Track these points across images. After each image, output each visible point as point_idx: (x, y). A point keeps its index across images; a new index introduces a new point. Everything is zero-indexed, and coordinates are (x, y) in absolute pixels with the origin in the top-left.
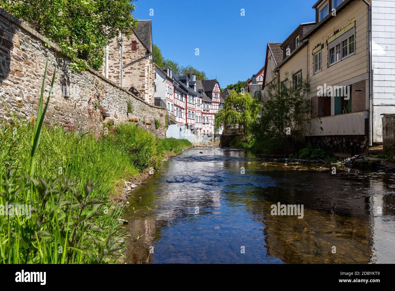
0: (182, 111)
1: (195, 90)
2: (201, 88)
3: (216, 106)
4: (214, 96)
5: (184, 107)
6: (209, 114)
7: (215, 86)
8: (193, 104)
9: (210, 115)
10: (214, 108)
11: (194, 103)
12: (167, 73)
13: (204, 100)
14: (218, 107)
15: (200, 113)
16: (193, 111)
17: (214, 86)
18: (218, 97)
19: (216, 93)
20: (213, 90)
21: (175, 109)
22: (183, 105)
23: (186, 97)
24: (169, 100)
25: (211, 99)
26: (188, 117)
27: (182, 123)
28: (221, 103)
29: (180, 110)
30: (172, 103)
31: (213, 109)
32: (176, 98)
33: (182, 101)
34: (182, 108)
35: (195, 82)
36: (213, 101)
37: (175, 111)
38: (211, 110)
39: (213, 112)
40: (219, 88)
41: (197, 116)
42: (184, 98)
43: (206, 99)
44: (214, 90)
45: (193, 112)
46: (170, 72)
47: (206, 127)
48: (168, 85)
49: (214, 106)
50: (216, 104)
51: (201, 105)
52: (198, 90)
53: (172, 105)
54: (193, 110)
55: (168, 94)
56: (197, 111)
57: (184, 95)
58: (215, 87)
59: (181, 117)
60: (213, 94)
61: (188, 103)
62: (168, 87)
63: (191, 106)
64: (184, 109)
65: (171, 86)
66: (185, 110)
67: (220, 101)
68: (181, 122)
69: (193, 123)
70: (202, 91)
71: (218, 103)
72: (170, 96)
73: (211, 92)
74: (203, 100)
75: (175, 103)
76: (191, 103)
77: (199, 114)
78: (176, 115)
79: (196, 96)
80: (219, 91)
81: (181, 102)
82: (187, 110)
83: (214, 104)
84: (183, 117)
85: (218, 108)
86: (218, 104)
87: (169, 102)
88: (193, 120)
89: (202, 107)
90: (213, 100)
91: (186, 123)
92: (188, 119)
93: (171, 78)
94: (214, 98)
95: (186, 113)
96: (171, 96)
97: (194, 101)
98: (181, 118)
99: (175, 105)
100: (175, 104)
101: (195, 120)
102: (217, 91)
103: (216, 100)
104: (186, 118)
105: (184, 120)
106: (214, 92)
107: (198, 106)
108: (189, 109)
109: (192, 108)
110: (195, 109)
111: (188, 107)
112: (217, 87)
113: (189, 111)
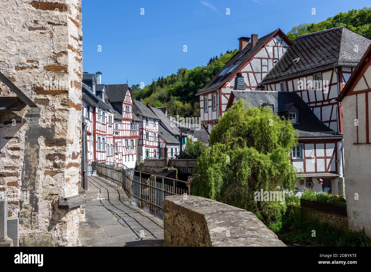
0: (88, 137)
1: (103, 100)
4: (124, 110)
5: (91, 130)
6: (119, 138)
8: (104, 124)
10: (124, 128)
11: (105, 123)
14: (129, 126)
15: (111, 139)
16: (103, 137)
17: (125, 94)
18: (130, 111)
20: (124, 101)
22: (89, 127)
23: (94, 113)
25: (121, 114)
26: (97, 150)
28: (133, 121)
31: (123, 130)
33: (88, 119)
34: (88, 133)
35: (102, 85)
36: (123, 117)
38: (121, 132)
39: (123, 135)
40: (130, 98)
41: (108, 145)
42: (91, 114)
44: (125, 100)
45: (103, 139)
49: (124, 125)
50: (127, 122)
57: (91, 109)
60: (123, 106)
63: (102, 128)
64: (90, 135)
66: (92, 136)
67: (132, 118)
69: (104, 159)
70: (108, 102)
71: (130, 119)
73: (120, 103)
79: (108, 110)
80: (131, 101)
82: (97, 135)
83: (124, 122)
84: (89, 150)
85: (129, 129)
86: (129, 123)
90: (124, 115)
91: (93, 160)
92: (97, 153)
94: (125, 113)
95: (95, 142)
97: (106, 118)
101: (106, 152)
102: (128, 102)
103: (128, 116)
104: (95, 151)
105: (91, 154)
106: (124, 103)
107: (109, 128)
108: (99, 134)
109: (103, 132)
110: (105, 132)
111: (98, 130)
112: (128, 95)
113: (99, 138)
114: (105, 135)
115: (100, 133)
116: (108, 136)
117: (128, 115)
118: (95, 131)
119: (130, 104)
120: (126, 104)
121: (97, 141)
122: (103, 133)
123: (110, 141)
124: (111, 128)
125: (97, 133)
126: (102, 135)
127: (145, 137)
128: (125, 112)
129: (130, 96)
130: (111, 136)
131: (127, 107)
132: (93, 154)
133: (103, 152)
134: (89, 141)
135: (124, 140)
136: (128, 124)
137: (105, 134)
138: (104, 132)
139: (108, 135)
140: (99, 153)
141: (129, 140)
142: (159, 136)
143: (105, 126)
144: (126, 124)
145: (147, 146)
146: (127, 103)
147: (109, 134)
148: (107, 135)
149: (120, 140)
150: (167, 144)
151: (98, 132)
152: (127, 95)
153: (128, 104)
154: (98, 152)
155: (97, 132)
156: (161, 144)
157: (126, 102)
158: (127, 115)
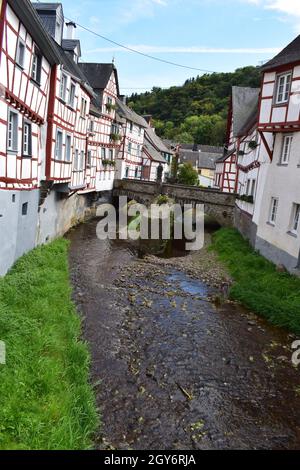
0: (35, 128)
4: (105, 102)
5: (42, 113)
8: (72, 110)
11: (75, 108)
14: (109, 128)
15: (82, 141)
16: (69, 133)
20: (105, 88)
22: (37, 103)
23: (52, 76)
26: (53, 157)
27: (28, 181)
28: (115, 121)
29: (26, 124)
34: (34, 117)
36: (102, 112)
40: (115, 86)
41: (77, 150)
44: (107, 87)
45: (69, 137)
50: (107, 122)
51: (87, 118)
57: (45, 65)
59: (29, 156)
60: (104, 96)
61: (56, 101)
63: (67, 115)
66: (45, 127)
67: (114, 117)
69: (66, 176)
71: (111, 120)
78: (2, 149)
80: (116, 92)
82: (54, 125)
83: (103, 121)
84: (34, 154)
85: (109, 133)
90: (104, 110)
91: (44, 178)
92: (52, 162)
94: (105, 107)
95: (49, 140)
97: (75, 100)
98: (26, 161)
101: (71, 163)
104: (48, 159)
105: (39, 165)
106: (106, 92)
107: (81, 120)
108: (60, 125)
109: (68, 123)
110: (73, 126)
111: (57, 117)
112: (112, 81)
113: (60, 133)
114: (72, 131)
115: (63, 124)
116: (77, 135)
118: (52, 117)
121: (54, 138)
122: (69, 127)
123: (80, 145)
124: (83, 121)
125: (56, 123)
126: (66, 129)
127: (126, 148)
129: (114, 83)
130: (82, 137)
131: (109, 98)
132: (44, 164)
133: (65, 163)
134: (36, 135)
135: (100, 148)
136: (108, 125)
137: (72, 128)
138: (71, 125)
139: (78, 132)
140: (58, 165)
141: (107, 150)
142: (143, 150)
143: (74, 114)
144: (105, 124)
145: (127, 161)
146: (110, 92)
148: (76, 132)
149: (94, 148)
150: (152, 160)
151: (59, 121)
152: (110, 81)
153: (110, 94)
154: (55, 161)
155: (55, 119)
156: (145, 160)
157: (108, 91)
158: (107, 112)
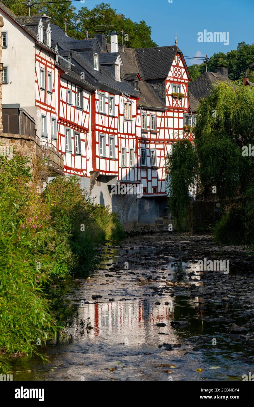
0: (82, 136)
1: (118, 78)
2: (135, 70)
3: (176, 120)
4: (170, 92)
5: (87, 125)
6: (158, 141)
7: (174, 63)
8: (113, 117)
9: (161, 146)
10: (171, 126)
11: (116, 115)
12: (37, 32)
13: (142, 105)
14: (181, 121)
15: (131, 141)
16: (112, 136)
17: (170, 65)
18: (183, 94)
19: (176, 84)
20: (167, 76)
21: (63, 132)
22: (83, 119)
23: (92, 99)
24: (46, 107)
25: (163, 100)
26: (97, 154)
27: (81, 170)
28: (189, 112)
29: (75, 134)
30: (53, 115)
31: (168, 129)
32: (64, 100)
33: (81, 109)
34: (81, 129)
35: (115, 55)
36: (167, 104)
37: (63, 139)
38: (162, 131)
39: (167, 137)
40: (183, 70)
41: (123, 149)
42: (86, 101)
43: (148, 100)
44: (170, 74)
45: (112, 139)
46: (45, 30)
47: (149, 178)
48: (42, 66)
49: (170, 120)
50: (176, 115)
51: (134, 119)
52: (126, 75)
53: (53, 120)
54: (113, 132)
55: (42, 92)
56: (123, 136)
57: (86, 94)
58: (172, 68)
59: (80, 155)
60: (167, 86)
61: (97, 115)
62: (42, 71)
63: (107, 122)
64: (86, 130)
65: (49, 69)
66: (90, 134)
67: (186, 106)
68: (78, 167)
69: (112, 170)
70: (136, 79)
71: (183, 109)
72: (46, 98)
73: (162, 80)
74: (139, 104)
75: (61, 115)
76: (107, 113)
77: (132, 144)
78: (63, 150)
79: (120, 95)
80: (185, 77)
81: (77, 111)
82: (97, 132)
83: (170, 114)
84: (83, 153)
85: (181, 126)
86: (181, 115)
87: (44, 112)
88: (112, 162)
89: (139, 124)
90: (169, 102)
92: (97, 159)
93: (49, 44)
94: (170, 98)
95: (94, 143)
96: (49, 96)
97: (116, 108)
98: (78, 158)
99: (63, 121)
100: (60, 118)
101: (118, 160)
102: (178, 78)
103: (177, 103)
104: (94, 156)
105: (87, 160)
106: (169, 81)
107: (126, 123)
108: (102, 131)
109: (110, 128)
110: (117, 129)
111: (99, 125)
112: (177, 66)
114: (117, 134)
115: (105, 129)
117: (177, 101)
118: (94, 126)
119: (183, 81)
120: (173, 82)
121: (97, 140)
123: (128, 143)
124: (130, 123)
125: (98, 130)
126: (109, 133)
128: (172, 95)
129: (181, 67)
130: (131, 137)
131: (174, 87)
132: (91, 160)
133: (110, 159)
134: (84, 141)
135: (169, 146)
136: (179, 118)
137: (116, 131)
138: (114, 129)
139: (123, 134)
140: (103, 160)
143: (116, 119)
144: (173, 117)
146: (176, 80)
147: (126, 132)
148: (121, 134)
151: (101, 129)
152: (174, 66)
153: (177, 82)
154: (100, 158)
155: (97, 127)
157: (172, 79)
158: (175, 102)
